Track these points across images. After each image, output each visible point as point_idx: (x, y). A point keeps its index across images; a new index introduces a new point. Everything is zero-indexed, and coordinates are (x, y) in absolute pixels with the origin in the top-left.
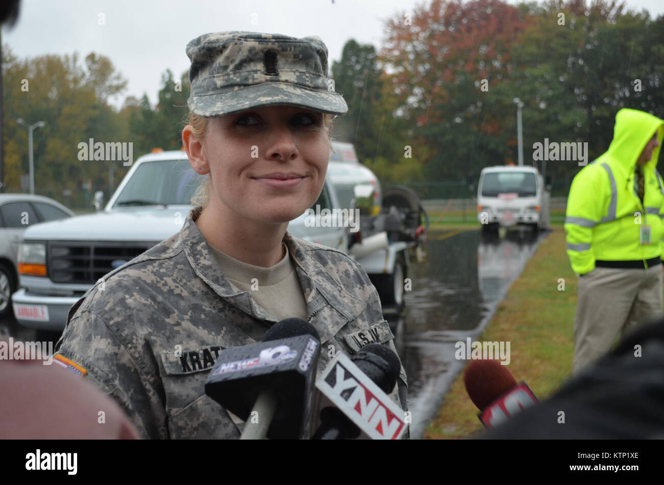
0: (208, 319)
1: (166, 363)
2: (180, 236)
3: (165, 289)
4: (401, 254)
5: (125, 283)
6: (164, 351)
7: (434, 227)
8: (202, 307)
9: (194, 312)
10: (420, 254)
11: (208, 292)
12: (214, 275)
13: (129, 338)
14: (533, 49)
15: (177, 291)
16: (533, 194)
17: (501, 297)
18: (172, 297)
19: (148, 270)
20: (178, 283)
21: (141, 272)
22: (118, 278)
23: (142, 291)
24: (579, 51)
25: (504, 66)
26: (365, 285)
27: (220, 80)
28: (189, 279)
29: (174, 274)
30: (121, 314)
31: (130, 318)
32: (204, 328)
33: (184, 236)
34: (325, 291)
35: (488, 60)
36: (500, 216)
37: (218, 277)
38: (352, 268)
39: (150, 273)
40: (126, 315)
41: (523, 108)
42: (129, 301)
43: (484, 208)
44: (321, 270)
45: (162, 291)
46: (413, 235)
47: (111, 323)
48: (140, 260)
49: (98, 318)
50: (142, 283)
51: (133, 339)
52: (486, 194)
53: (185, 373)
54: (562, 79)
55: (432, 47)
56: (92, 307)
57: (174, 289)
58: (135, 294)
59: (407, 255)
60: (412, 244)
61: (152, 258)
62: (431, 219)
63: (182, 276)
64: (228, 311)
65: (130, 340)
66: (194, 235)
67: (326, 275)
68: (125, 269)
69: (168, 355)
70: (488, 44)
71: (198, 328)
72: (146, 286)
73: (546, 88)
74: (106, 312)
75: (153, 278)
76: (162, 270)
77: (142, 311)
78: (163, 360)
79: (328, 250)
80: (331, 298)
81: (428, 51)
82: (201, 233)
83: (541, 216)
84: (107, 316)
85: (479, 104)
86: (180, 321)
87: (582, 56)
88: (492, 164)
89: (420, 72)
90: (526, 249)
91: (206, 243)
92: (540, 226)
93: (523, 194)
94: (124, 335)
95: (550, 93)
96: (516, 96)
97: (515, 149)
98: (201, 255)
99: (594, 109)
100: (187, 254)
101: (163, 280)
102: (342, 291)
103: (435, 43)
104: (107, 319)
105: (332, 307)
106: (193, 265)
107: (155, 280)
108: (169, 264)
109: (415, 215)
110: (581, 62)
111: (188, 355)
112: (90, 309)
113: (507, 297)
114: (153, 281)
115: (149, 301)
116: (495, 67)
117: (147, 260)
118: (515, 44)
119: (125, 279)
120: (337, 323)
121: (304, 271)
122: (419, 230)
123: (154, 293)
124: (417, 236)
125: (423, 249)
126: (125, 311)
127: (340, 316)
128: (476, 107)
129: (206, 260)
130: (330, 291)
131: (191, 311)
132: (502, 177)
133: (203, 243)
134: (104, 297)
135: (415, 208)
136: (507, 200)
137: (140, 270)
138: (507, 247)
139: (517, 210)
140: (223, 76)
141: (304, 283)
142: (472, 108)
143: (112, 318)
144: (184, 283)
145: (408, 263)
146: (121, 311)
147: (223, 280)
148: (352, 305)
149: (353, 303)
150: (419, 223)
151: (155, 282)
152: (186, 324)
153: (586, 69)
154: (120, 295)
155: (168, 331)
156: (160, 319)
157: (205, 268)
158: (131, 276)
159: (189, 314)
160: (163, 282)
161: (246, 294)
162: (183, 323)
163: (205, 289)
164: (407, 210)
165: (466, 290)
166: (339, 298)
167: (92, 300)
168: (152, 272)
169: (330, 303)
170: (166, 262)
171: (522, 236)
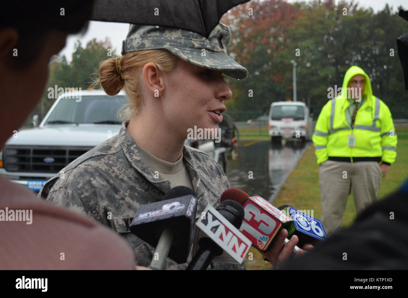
0: (139, 196)
1: (118, 225)
2: (119, 139)
3: (113, 175)
4: (222, 155)
5: (90, 170)
6: (116, 218)
7: (242, 138)
8: (136, 188)
9: (131, 191)
10: (234, 155)
11: (138, 178)
12: (142, 167)
13: (94, 206)
14: (302, 30)
15: (121, 177)
16: (303, 119)
17: (283, 182)
18: (118, 180)
19: (102, 162)
20: (120, 171)
21: (98, 163)
22: (84, 167)
23: (101, 175)
24: (331, 32)
25: (285, 41)
26: (222, 175)
27: (197, 43)
28: (127, 168)
29: (117, 165)
30: (88, 190)
31: (95, 193)
32: (137, 202)
33: (122, 140)
34: (204, 179)
35: (275, 37)
36: (282, 132)
37: (144, 168)
38: (214, 164)
39: (103, 164)
40: (92, 192)
41: (297, 67)
42: (94, 182)
43: (273, 127)
44: (200, 166)
45: (112, 176)
46: (230, 143)
47: (82, 196)
48: (96, 154)
49: (74, 193)
50: (100, 170)
51: (96, 207)
52: (274, 119)
53: (128, 232)
54: (320, 49)
55: (241, 28)
56: (68, 184)
57: (119, 176)
58: (97, 178)
59: (226, 156)
60: (229, 149)
61: (103, 154)
62: (241, 133)
63: (122, 166)
64: (151, 190)
65: (94, 208)
66: (128, 140)
67: (203, 169)
68: (87, 161)
69: (118, 220)
70: (275, 27)
71: (134, 202)
72: (103, 173)
73: (310, 54)
74: (79, 189)
75: (106, 167)
76: (111, 162)
77: (101, 189)
78: (116, 223)
79: (200, 153)
80: (207, 184)
81: (239, 31)
82: (133, 139)
83: (307, 132)
84: (79, 192)
85: (270, 63)
86: (124, 197)
87: (333, 35)
88: (277, 100)
89: (234, 44)
90: (298, 152)
91: (137, 145)
92: (307, 138)
93: (296, 119)
94: (91, 205)
95: (313, 57)
96: (292, 59)
97: (291, 91)
98: (134, 153)
99: (339, 67)
100: (125, 152)
101: (112, 169)
102: (212, 179)
103: (243, 26)
104: (79, 194)
105: (209, 190)
106: (130, 159)
107: (107, 169)
108: (114, 158)
109: (231, 131)
110: (332, 39)
111: (129, 220)
112: (66, 186)
113: (286, 181)
114: (106, 169)
115: (105, 183)
116: (280, 41)
117: (100, 155)
118: (292, 27)
119: (89, 167)
120: (213, 200)
121: (192, 166)
122: (233, 140)
123: (108, 177)
124: (232, 144)
125: (236, 152)
126: (91, 189)
127: (213, 196)
128: (268, 65)
129: (137, 156)
130: (206, 179)
131: (129, 190)
132: (284, 108)
133: (135, 146)
134: (76, 179)
135: (231, 127)
136: (287, 122)
137: (97, 162)
138: (287, 151)
139: (293, 129)
140: (200, 41)
141: (192, 174)
142: (265, 66)
143: (83, 193)
144: (124, 171)
145: (227, 160)
146: (88, 189)
147: (147, 170)
148: (219, 189)
149: (219, 187)
150: (234, 136)
151: (107, 170)
152: (128, 199)
153: (335, 43)
154: (87, 177)
155: (117, 204)
156: (112, 196)
157: (137, 161)
158: (93, 166)
159: (128, 192)
160: (112, 170)
161: (168, 182)
162: (126, 198)
163: (137, 176)
164: (226, 128)
165: (262, 177)
166: (211, 184)
167: (67, 180)
168: (105, 163)
169: (207, 187)
170: (112, 156)
171: (295, 144)
